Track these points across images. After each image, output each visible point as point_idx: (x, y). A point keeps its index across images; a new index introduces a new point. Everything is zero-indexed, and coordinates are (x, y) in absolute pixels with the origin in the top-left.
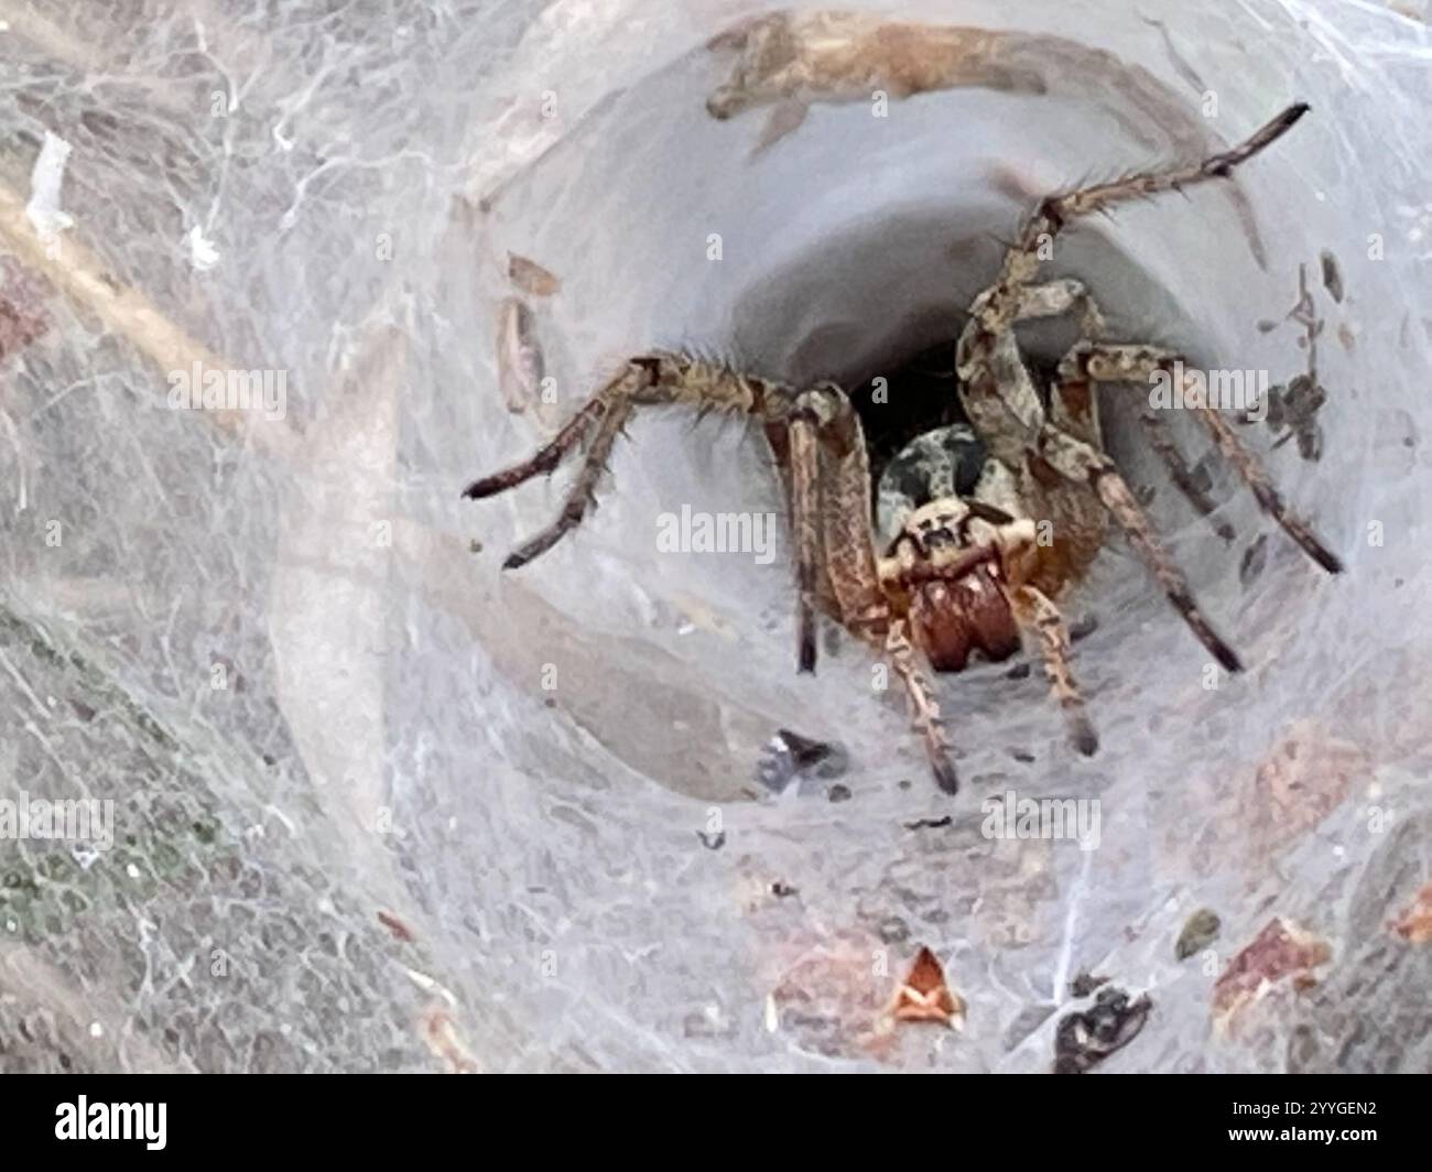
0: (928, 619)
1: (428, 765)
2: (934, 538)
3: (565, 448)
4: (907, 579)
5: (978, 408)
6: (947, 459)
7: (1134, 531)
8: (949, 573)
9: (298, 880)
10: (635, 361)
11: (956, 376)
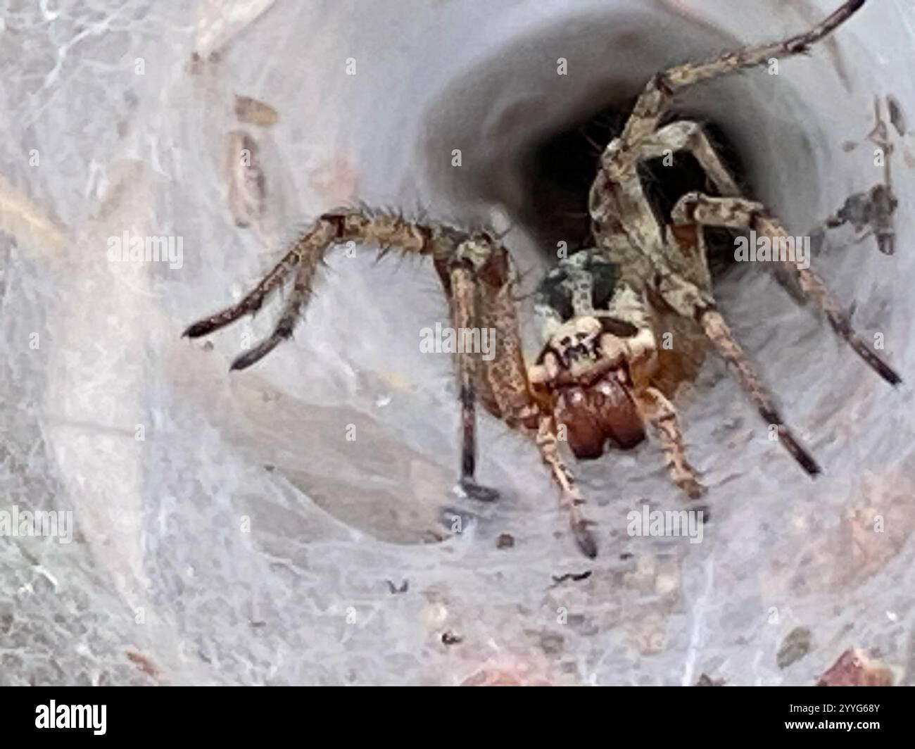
0: (569, 417)
1: (169, 525)
2: (572, 353)
3: (267, 292)
4: (552, 385)
5: (607, 243)
6: (586, 279)
7: (731, 360)
8: (585, 381)
9: (60, 628)
10: (324, 217)
11: (589, 217)
